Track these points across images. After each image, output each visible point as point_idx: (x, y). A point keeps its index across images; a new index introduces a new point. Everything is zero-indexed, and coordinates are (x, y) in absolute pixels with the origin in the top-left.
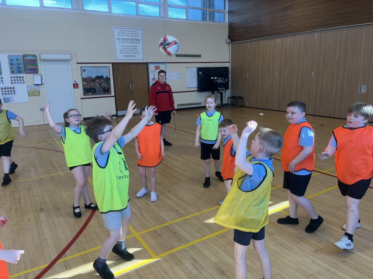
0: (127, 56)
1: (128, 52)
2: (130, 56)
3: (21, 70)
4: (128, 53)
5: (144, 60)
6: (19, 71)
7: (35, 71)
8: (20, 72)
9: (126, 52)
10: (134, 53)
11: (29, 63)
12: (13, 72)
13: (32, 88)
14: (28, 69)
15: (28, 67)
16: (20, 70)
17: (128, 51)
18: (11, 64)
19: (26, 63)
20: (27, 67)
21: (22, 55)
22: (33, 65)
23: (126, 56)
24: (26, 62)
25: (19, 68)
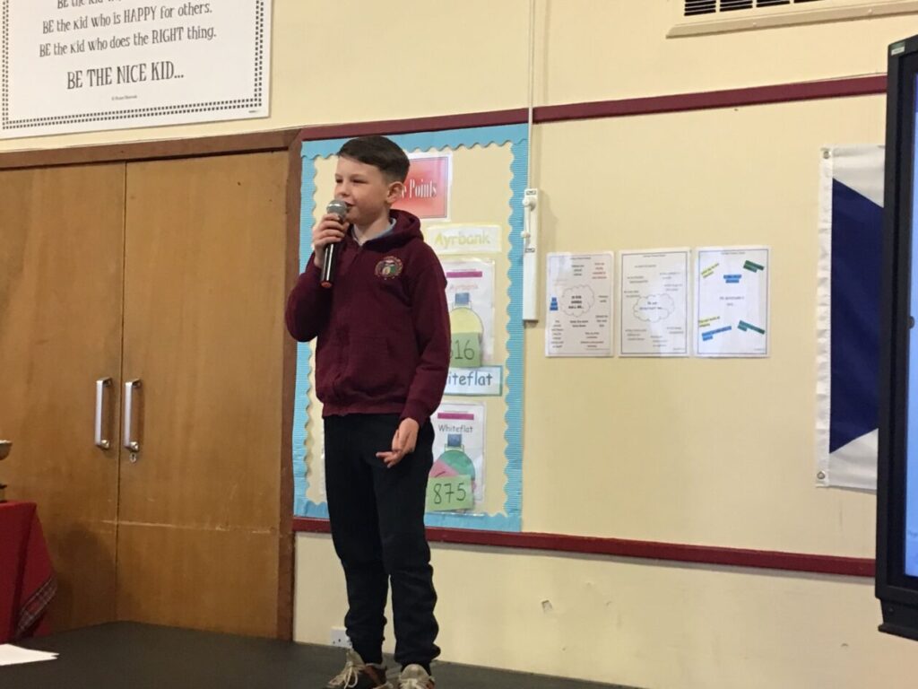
0: (101, 76)
1: (106, 33)
2: (125, 74)
4: (102, 45)
5: (256, 101)
9: (90, 33)
10: (159, 36)
17: (105, 21)
23: (84, 79)
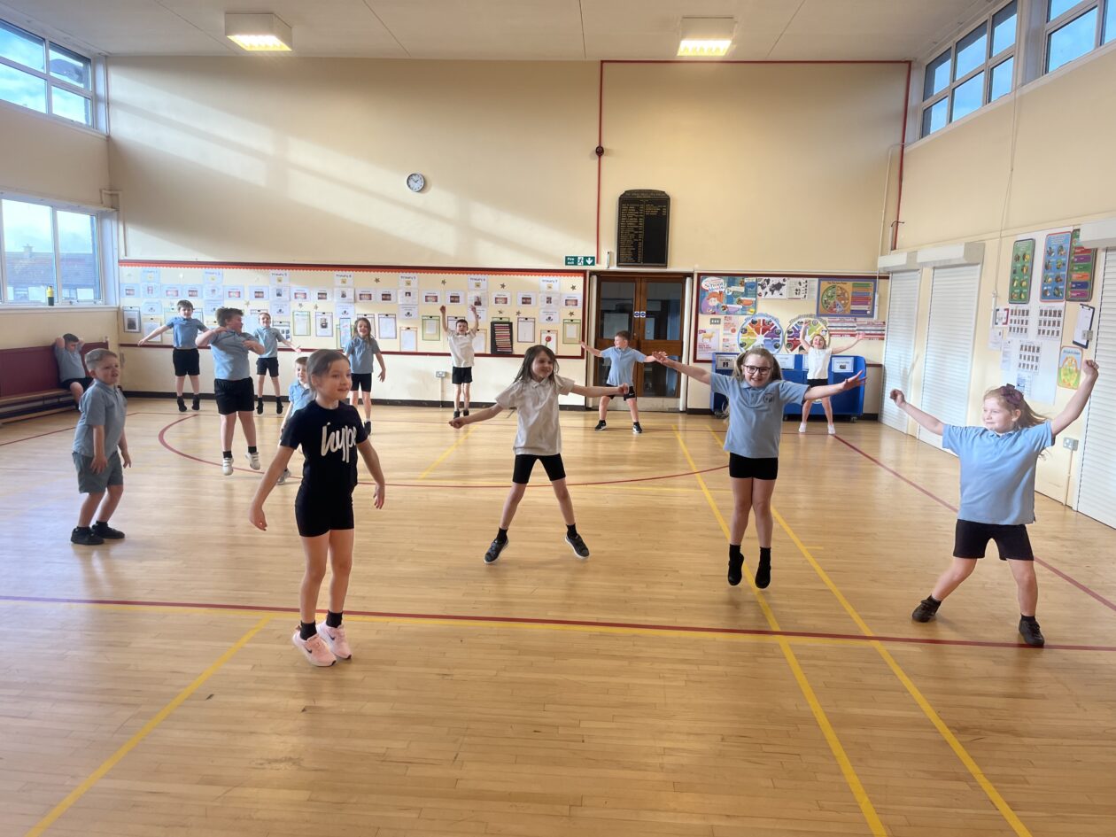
3: (1060, 287)
6: (1056, 292)
7: (1082, 291)
8: (1056, 296)
11: (1079, 261)
12: (1044, 295)
13: (1070, 355)
14: (1073, 283)
15: (1075, 277)
16: (1057, 289)
18: (1046, 267)
19: (1073, 262)
20: (1071, 277)
21: (1071, 229)
22: (1085, 268)
24: (1073, 258)
25: (1058, 279)
